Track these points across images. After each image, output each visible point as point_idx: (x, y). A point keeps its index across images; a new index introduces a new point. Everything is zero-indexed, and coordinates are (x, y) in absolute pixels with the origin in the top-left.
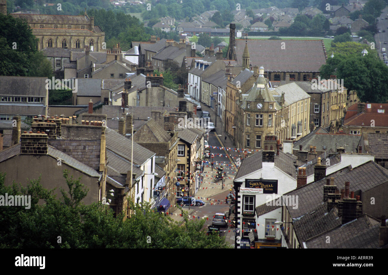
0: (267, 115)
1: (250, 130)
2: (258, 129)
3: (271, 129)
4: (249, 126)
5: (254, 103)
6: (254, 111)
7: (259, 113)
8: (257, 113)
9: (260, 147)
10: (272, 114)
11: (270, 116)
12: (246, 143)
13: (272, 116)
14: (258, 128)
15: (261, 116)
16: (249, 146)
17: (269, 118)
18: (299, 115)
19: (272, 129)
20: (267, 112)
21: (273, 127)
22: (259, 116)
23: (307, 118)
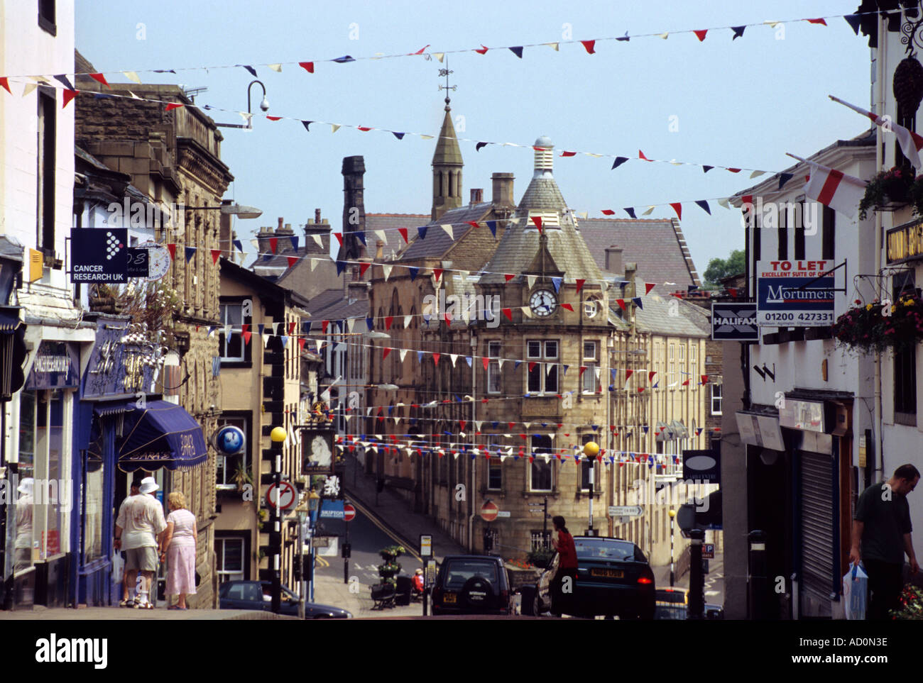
0: (576, 345)
1: (504, 415)
2: (540, 409)
3: (593, 407)
4: (497, 397)
5: (515, 290)
6: (517, 328)
7: (540, 337)
8: (533, 337)
9: (548, 487)
10: (598, 342)
11: (589, 348)
12: (484, 474)
13: (599, 348)
14: (541, 404)
15: (552, 351)
16: (499, 486)
17: (586, 359)
18: (675, 393)
19: (599, 407)
20: (577, 330)
21: (603, 400)
22: (543, 348)
23: (696, 419)
